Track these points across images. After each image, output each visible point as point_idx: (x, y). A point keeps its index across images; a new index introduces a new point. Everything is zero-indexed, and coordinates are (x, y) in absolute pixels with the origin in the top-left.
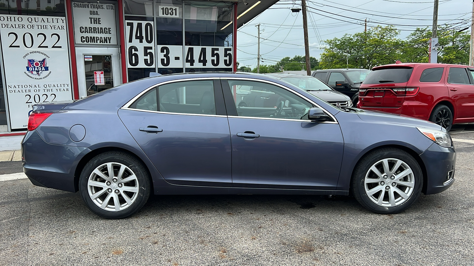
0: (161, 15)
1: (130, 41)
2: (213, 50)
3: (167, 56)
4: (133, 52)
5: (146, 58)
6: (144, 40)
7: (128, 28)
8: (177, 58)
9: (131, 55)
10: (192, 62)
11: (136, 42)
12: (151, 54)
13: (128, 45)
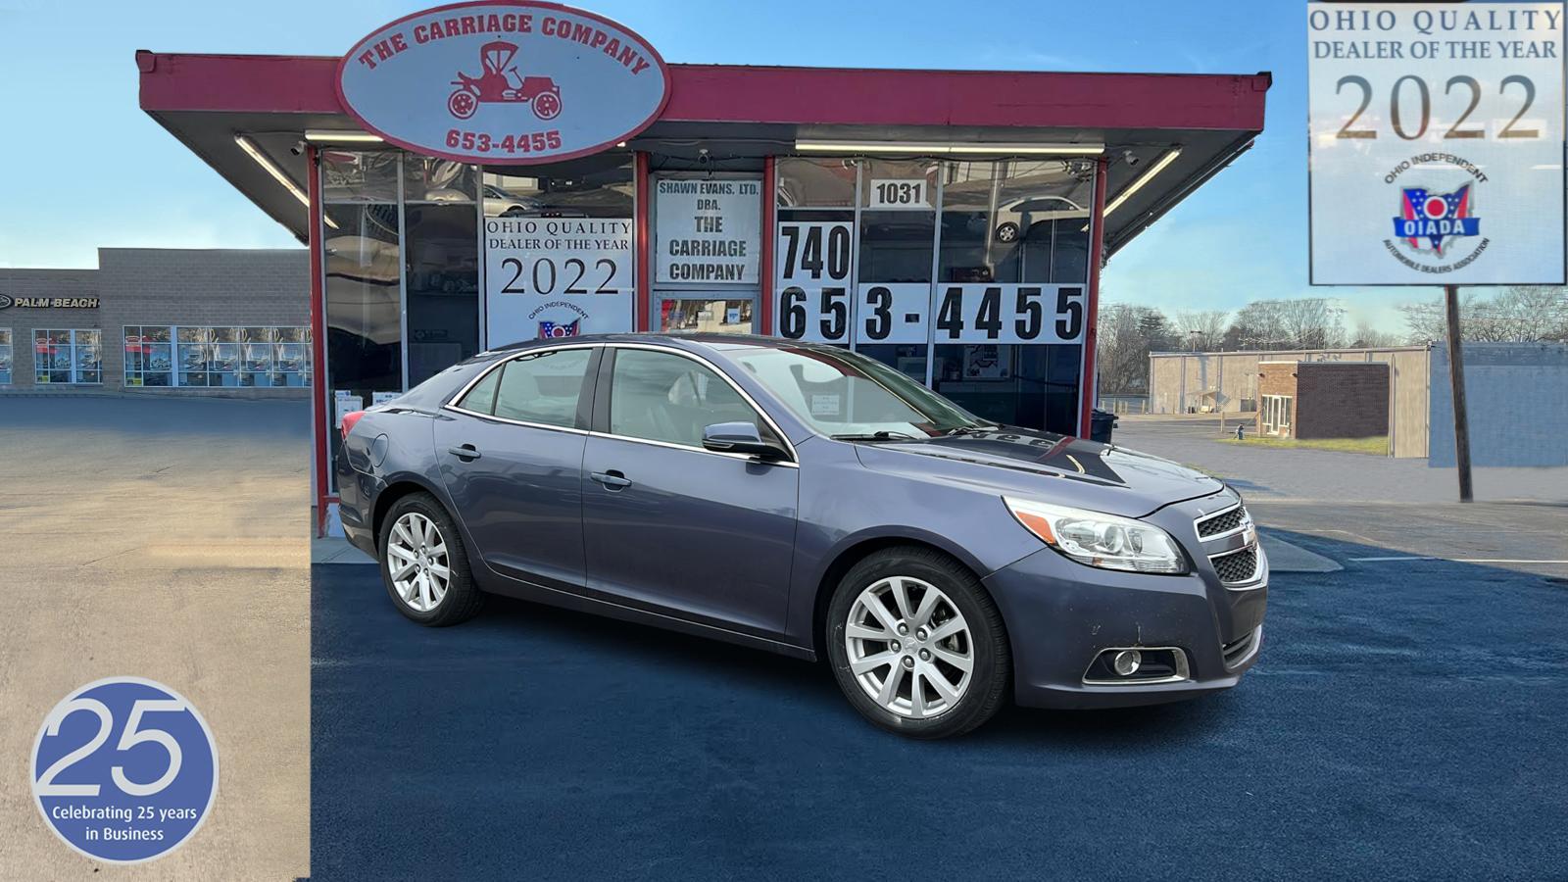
0: (875, 204)
1: (788, 274)
2: (1022, 295)
3: (884, 313)
4: (794, 302)
5: (826, 317)
6: (825, 272)
7: (784, 242)
8: (911, 318)
9: (786, 309)
10: (955, 327)
11: (802, 278)
12: (840, 307)
13: (781, 286)
